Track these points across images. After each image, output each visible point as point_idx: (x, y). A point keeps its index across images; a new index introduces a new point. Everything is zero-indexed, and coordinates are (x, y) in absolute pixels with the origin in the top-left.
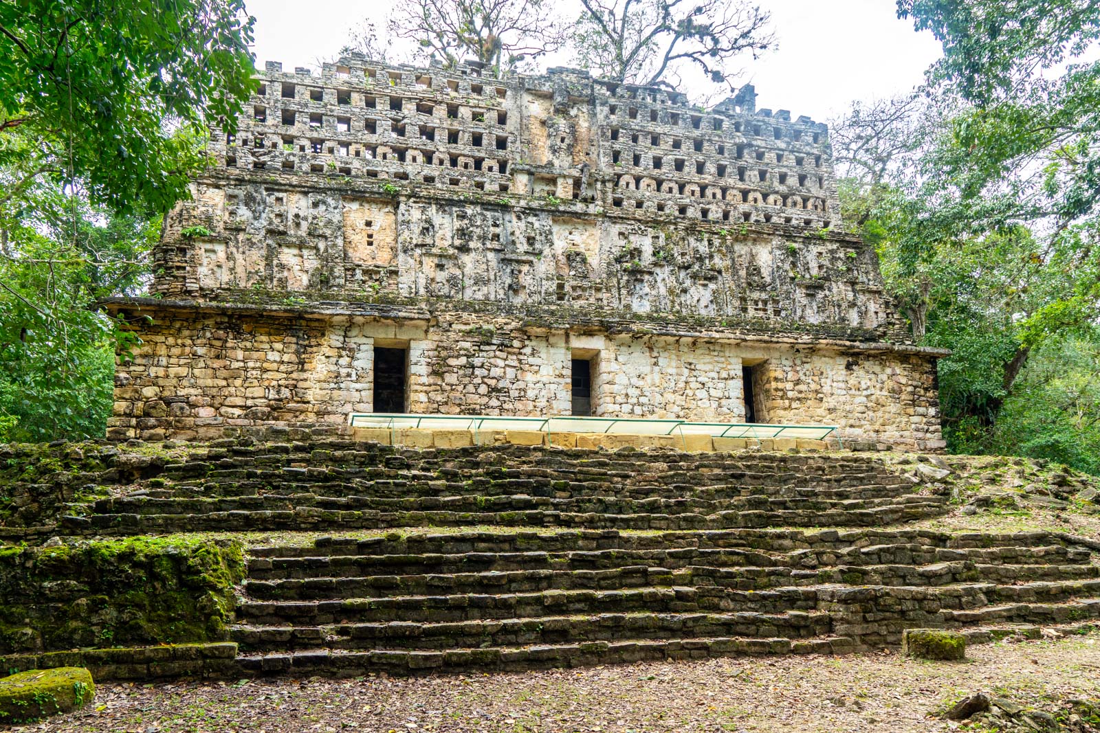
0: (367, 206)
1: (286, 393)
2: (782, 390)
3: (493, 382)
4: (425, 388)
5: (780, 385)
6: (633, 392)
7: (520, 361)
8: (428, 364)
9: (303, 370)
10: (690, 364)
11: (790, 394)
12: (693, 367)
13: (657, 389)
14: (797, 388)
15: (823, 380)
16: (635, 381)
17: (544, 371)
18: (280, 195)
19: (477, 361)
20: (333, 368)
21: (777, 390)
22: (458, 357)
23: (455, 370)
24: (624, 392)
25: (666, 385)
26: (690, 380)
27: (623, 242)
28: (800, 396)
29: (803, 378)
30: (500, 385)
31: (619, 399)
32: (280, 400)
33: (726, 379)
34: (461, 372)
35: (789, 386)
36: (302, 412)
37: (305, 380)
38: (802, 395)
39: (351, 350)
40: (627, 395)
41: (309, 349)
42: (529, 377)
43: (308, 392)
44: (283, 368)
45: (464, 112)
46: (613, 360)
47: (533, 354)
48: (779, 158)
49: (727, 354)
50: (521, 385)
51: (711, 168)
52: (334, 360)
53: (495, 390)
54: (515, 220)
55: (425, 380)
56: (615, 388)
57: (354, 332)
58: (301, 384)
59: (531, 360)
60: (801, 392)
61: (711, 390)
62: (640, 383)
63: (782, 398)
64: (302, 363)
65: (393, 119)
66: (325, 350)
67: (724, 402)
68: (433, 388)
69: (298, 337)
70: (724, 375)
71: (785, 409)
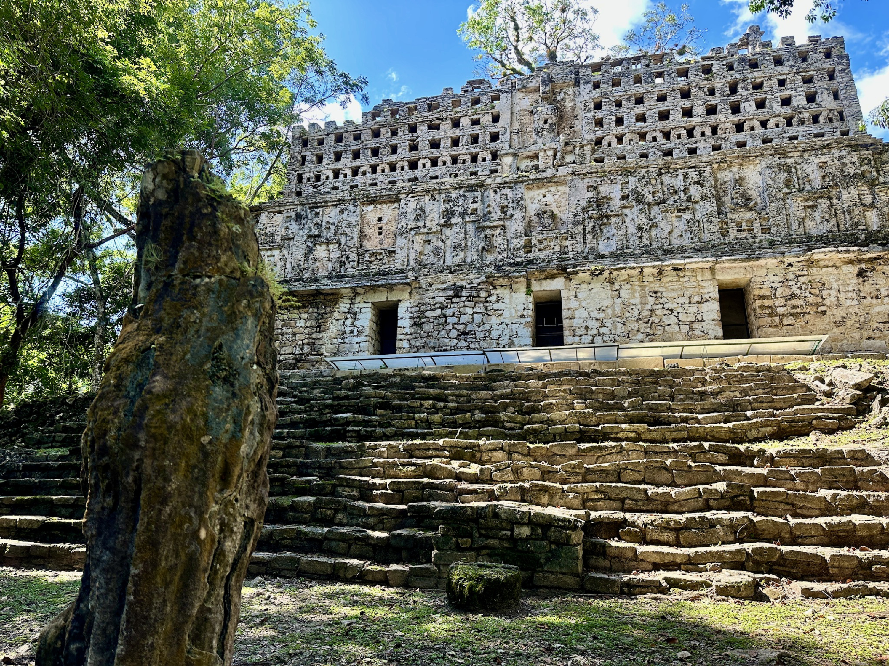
0: (379, 206)
1: (307, 349)
2: (770, 307)
3: (461, 327)
4: (408, 337)
5: (767, 303)
6: (593, 325)
7: (486, 308)
8: (411, 318)
9: (320, 332)
10: (656, 292)
11: (780, 310)
12: (659, 295)
13: (618, 320)
14: (789, 303)
15: (824, 293)
16: (595, 314)
17: (506, 314)
18: (318, 210)
19: (449, 312)
20: (341, 328)
21: (762, 307)
22: (434, 310)
23: (431, 320)
24: (584, 325)
25: (627, 314)
26: (655, 307)
27: (590, 195)
28: (794, 311)
29: (798, 292)
30: (468, 329)
31: (579, 332)
32: (303, 354)
33: (698, 303)
34: (436, 322)
35: (779, 302)
36: (317, 362)
37: (321, 338)
38: (799, 310)
39: (355, 314)
40: (587, 328)
41: (325, 316)
42: (494, 320)
43: (323, 347)
44: (306, 331)
45: (465, 121)
46: (573, 297)
47: (498, 301)
48: (782, 83)
49: (700, 278)
50: (487, 327)
51: (699, 110)
52: (341, 322)
53: (465, 333)
54: (492, 194)
55: (408, 330)
56: (576, 323)
57: (358, 299)
58: (318, 342)
59: (496, 306)
60: (794, 307)
61: (681, 316)
62: (602, 315)
63: (770, 315)
64: (319, 326)
65: (411, 140)
66: (336, 315)
67: (695, 326)
68: (414, 336)
69: (318, 308)
70: (696, 299)
71: (776, 326)
